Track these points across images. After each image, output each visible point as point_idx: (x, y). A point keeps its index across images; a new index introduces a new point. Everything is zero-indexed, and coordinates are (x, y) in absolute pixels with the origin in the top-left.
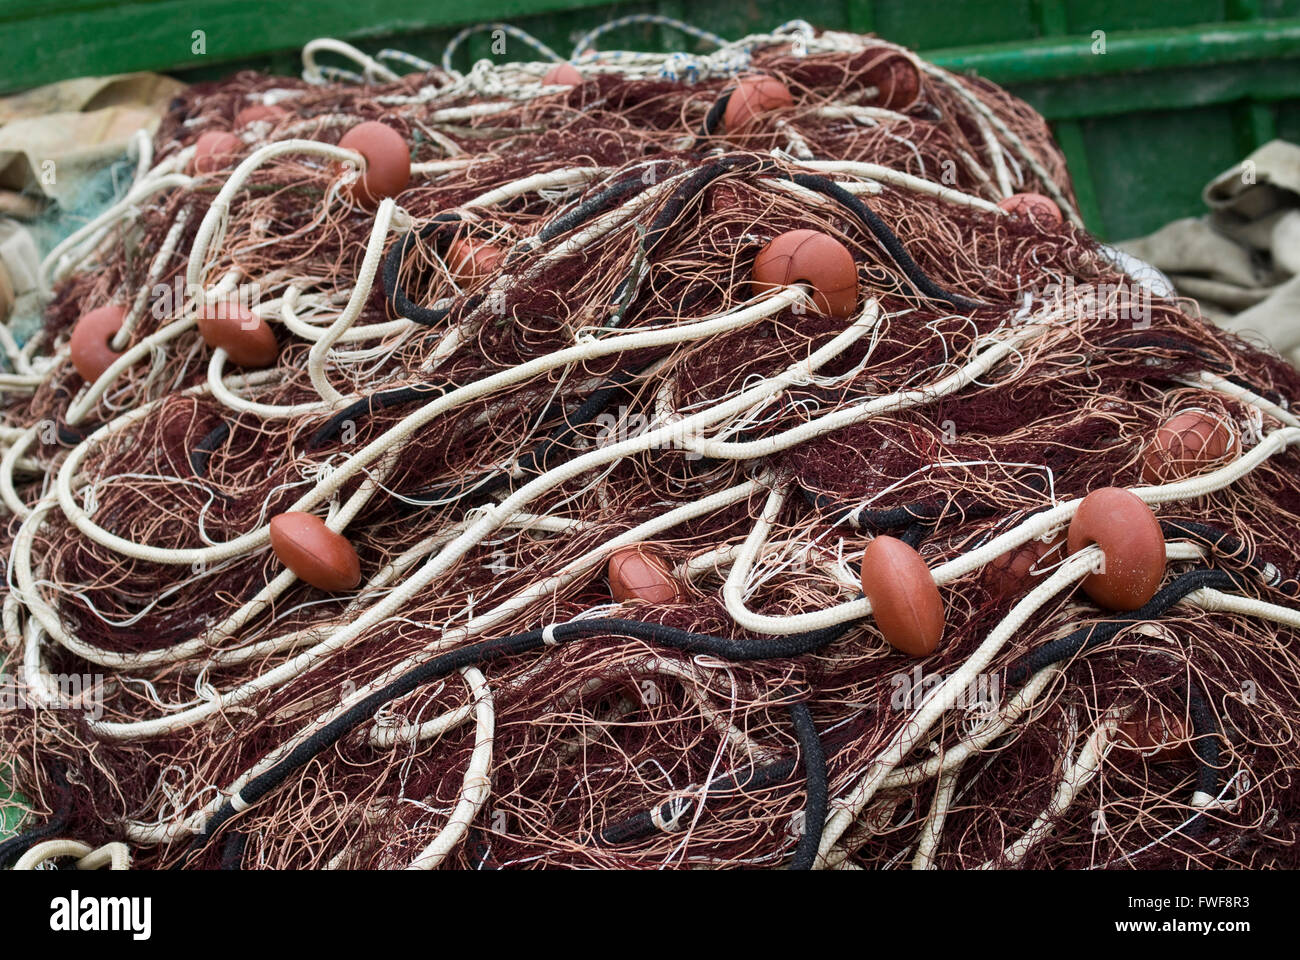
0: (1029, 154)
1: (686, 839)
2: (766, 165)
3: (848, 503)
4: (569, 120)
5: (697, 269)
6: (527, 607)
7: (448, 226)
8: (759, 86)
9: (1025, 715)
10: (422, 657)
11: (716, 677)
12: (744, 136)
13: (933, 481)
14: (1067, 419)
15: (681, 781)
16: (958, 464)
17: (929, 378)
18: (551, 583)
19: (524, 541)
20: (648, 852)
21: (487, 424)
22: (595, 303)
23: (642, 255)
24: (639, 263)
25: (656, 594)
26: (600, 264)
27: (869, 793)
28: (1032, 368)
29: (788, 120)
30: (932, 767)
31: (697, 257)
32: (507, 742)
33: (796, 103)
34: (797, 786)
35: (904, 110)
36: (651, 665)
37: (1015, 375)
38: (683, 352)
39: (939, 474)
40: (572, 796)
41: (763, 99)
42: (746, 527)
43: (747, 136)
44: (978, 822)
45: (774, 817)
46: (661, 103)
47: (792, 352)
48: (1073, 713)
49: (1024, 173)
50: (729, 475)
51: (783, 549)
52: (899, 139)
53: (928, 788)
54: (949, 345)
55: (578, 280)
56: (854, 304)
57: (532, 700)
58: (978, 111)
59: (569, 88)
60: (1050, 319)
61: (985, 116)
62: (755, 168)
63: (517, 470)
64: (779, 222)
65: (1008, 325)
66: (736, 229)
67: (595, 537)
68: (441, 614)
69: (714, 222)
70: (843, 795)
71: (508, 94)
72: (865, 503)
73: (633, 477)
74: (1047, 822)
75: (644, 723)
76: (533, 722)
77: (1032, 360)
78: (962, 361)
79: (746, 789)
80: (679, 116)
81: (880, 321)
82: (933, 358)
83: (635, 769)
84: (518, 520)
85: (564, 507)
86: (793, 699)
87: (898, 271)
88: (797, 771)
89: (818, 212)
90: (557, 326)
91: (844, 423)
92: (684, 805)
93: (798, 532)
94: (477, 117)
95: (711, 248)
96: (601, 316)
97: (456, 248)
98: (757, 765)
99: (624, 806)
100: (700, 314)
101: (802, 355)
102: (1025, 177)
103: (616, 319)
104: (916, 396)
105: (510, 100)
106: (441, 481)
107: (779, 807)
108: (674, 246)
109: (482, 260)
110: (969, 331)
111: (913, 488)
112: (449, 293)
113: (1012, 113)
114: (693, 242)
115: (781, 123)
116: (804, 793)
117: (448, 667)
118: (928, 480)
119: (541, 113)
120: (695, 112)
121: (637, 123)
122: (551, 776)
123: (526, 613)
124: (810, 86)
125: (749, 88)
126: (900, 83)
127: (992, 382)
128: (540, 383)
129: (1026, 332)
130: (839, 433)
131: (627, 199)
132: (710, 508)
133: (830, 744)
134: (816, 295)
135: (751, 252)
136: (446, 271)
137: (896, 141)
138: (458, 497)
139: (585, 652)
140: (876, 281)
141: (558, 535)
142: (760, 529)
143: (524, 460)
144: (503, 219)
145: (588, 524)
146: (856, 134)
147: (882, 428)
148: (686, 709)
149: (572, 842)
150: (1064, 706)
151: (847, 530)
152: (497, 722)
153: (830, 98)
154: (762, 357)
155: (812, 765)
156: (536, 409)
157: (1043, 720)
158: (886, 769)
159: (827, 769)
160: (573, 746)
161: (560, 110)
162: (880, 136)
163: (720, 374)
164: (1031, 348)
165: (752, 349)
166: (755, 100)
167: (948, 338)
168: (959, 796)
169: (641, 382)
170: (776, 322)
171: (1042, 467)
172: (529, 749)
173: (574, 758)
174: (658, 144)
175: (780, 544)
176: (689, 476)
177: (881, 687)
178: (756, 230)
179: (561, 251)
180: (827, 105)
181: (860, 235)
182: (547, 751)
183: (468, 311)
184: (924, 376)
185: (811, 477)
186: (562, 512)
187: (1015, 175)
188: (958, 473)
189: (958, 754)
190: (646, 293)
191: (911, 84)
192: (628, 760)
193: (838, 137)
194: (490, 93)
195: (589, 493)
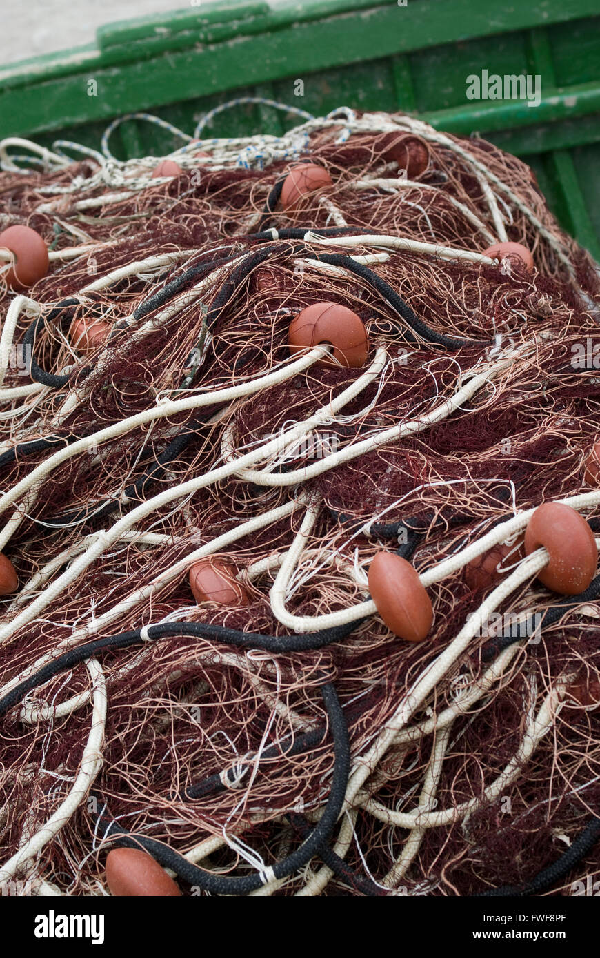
0: (518, 199)
1: (246, 795)
2: (297, 249)
3: (363, 519)
4: (169, 206)
5: (246, 338)
6: (131, 609)
7: (68, 309)
8: (304, 173)
9: (496, 684)
10: (57, 653)
11: (265, 666)
12: (295, 211)
13: (425, 499)
14: (529, 436)
15: (242, 748)
16: (443, 483)
17: (425, 409)
18: (147, 590)
19: (132, 552)
20: (220, 805)
21: (100, 464)
22: (174, 367)
23: (205, 329)
24: (204, 336)
25: (224, 597)
26: (177, 336)
27: (381, 752)
28: (503, 395)
29: (328, 196)
30: (428, 727)
31: (247, 328)
32: (116, 721)
33: (335, 181)
34: (327, 749)
35: (417, 178)
36: (216, 660)
37: (490, 401)
38: (238, 402)
39: (428, 493)
40: (165, 761)
41: (308, 182)
42: (290, 538)
43: (298, 211)
44: (467, 765)
45: (311, 775)
46: (236, 188)
47: (319, 399)
48: (533, 679)
49: (514, 213)
50: (276, 497)
51: (316, 556)
52: (411, 204)
53: (427, 742)
54: (439, 381)
55: (162, 348)
56: (366, 354)
57: (133, 687)
58: (477, 168)
59: (170, 179)
60: (516, 353)
61: (483, 172)
62: (288, 253)
63: (124, 499)
64: (308, 295)
65: (485, 360)
66: (274, 304)
67: (181, 549)
68: (72, 615)
69: (258, 300)
70: (362, 754)
71: (128, 186)
72: (376, 518)
73: (209, 499)
74: (516, 767)
75: (213, 705)
76: (133, 706)
77: (503, 389)
78: (450, 393)
79: (288, 755)
80: (249, 197)
81: (387, 367)
82: (428, 393)
83: (209, 739)
84: (128, 536)
85: (159, 526)
86: (322, 681)
87: (403, 322)
88: (327, 738)
89: (339, 282)
90: (146, 388)
91: (359, 453)
92: (243, 769)
93: (326, 543)
94: (106, 205)
95: (255, 321)
96: (178, 377)
97: (74, 326)
98: (297, 734)
99: (204, 766)
100: (250, 372)
101: (326, 401)
102: (514, 216)
103: (189, 379)
104: (413, 426)
105: (128, 191)
106: (72, 507)
107: (314, 767)
108: (230, 318)
109: (93, 335)
110: (454, 368)
111: (410, 504)
112: (72, 361)
113: (504, 167)
114: (243, 317)
115: (323, 199)
116: (332, 755)
117: (74, 660)
118: (421, 498)
119: (149, 202)
120: (260, 193)
121: (220, 204)
122: (149, 744)
123: (132, 613)
124: (346, 166)
125: (298, 174)
126: (414, 158)
127: (473, 408)
128: (137, 432)
129: (497, 366)
130: (355, 462)
131: (197, 281)
132: (263, 524)
133: (350, 714)
134: (336, 352)
135: (287, 321)
136: (69, 345)
137: (410, 206)
138: (84, 520)
139: (170, 649)
140: (384, 333)
141: (156, 547)
142: (299, 541)
143: (129, 492)
144: (112, 298)
145: (177, 539)
146: (381, 201)
147: (387, 456)
148: (244, 692)
149: (164, 799)
150: (526, 674)
151: (362, 540)
152: (109, 704)
153: (361, 174)
154: (297, 404)
155: (337, 734)
156: (135, 450)
157: (511, 685)
158: (393, 733)
159: (350, 734)
160: (165, 719)
161: (163, 199)
162: (397, 203)
163: (267, 419)
164: (502, 378)
165: (290, 398)
166: (302, 183)
167: (438, 376)
168: (453, 744)
169: (209, 429)
170: (306, 376)
171: (507, 481)
172: (132, 725)
173: (165, 730)
174: (234, 221)
175: (314, 551)
176: (248, 498)
177: (388, 666)
178: (290, 304)
179: (148, 327)
180: (359, 179)
181: (371, 297)
182: (146, 726)
183: (82, 377)
184: (419, 410)
185: (336, 499)
186: (159, 529)
187: (507, 216)
188: (443, 490)
189: (448, 716)
190: (209, 358)
191: (421, 157)
192: (204, 732)
193: (367, 204)
194: (115, 186)
195: (178, 513)
